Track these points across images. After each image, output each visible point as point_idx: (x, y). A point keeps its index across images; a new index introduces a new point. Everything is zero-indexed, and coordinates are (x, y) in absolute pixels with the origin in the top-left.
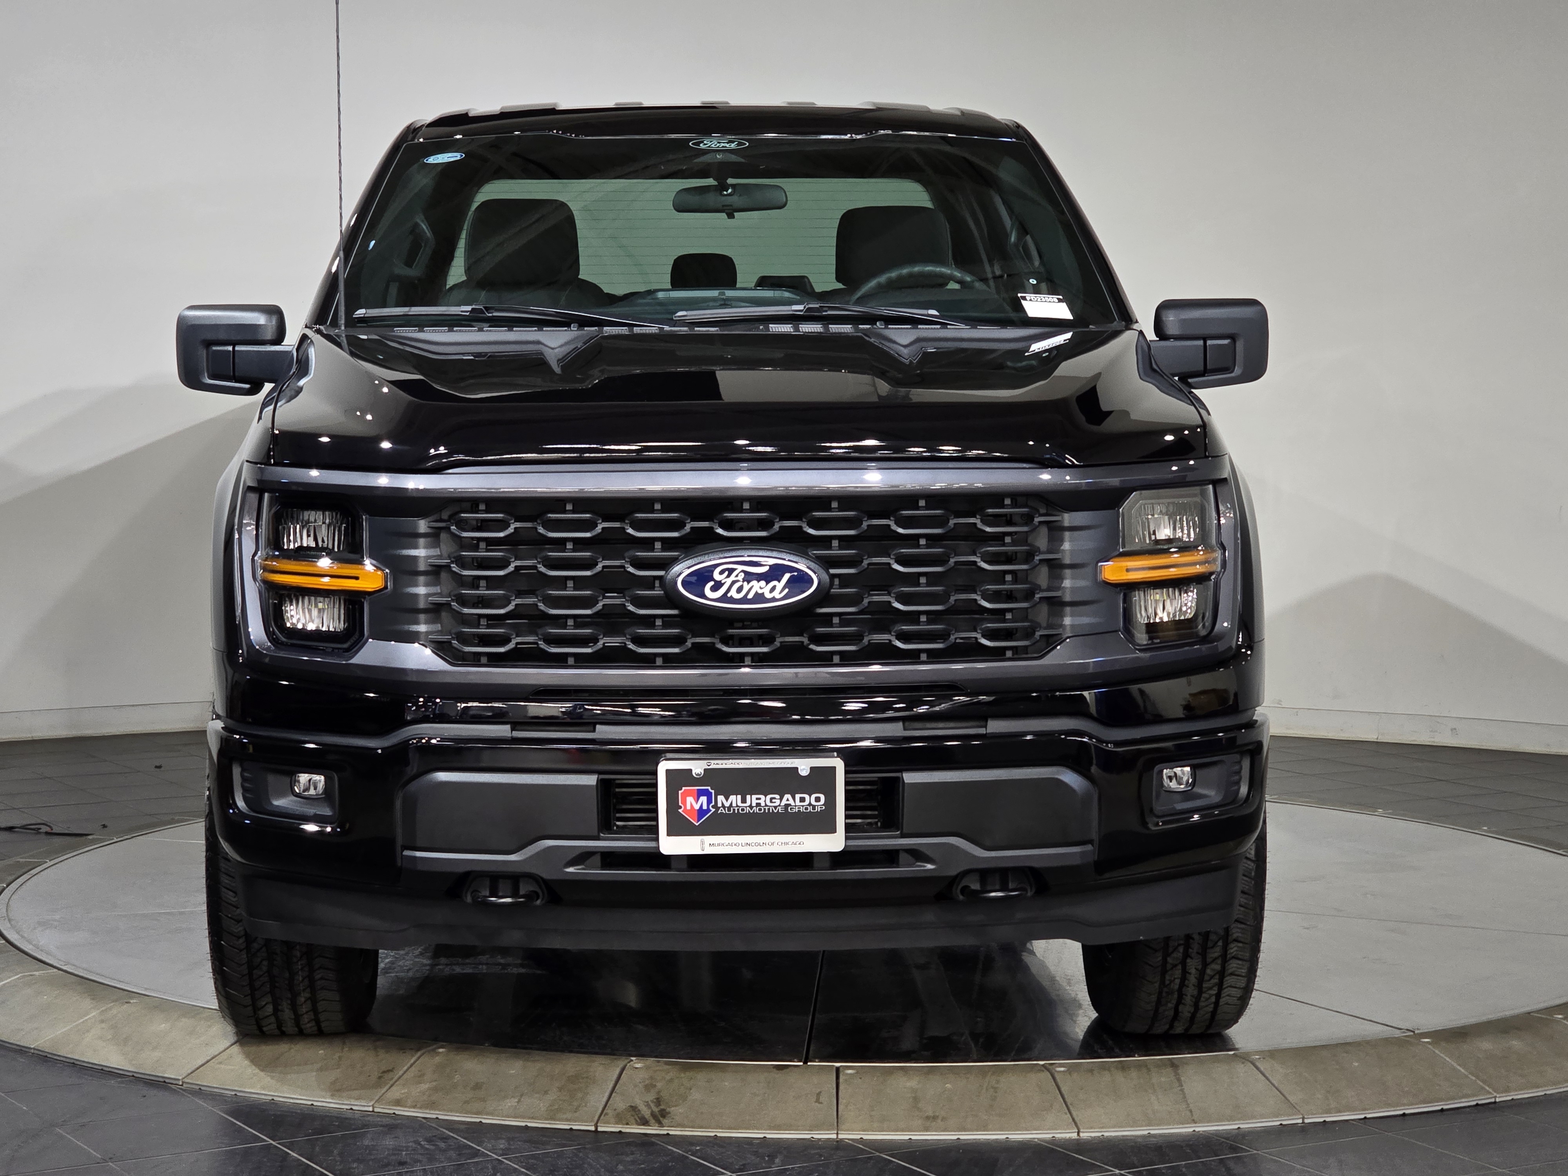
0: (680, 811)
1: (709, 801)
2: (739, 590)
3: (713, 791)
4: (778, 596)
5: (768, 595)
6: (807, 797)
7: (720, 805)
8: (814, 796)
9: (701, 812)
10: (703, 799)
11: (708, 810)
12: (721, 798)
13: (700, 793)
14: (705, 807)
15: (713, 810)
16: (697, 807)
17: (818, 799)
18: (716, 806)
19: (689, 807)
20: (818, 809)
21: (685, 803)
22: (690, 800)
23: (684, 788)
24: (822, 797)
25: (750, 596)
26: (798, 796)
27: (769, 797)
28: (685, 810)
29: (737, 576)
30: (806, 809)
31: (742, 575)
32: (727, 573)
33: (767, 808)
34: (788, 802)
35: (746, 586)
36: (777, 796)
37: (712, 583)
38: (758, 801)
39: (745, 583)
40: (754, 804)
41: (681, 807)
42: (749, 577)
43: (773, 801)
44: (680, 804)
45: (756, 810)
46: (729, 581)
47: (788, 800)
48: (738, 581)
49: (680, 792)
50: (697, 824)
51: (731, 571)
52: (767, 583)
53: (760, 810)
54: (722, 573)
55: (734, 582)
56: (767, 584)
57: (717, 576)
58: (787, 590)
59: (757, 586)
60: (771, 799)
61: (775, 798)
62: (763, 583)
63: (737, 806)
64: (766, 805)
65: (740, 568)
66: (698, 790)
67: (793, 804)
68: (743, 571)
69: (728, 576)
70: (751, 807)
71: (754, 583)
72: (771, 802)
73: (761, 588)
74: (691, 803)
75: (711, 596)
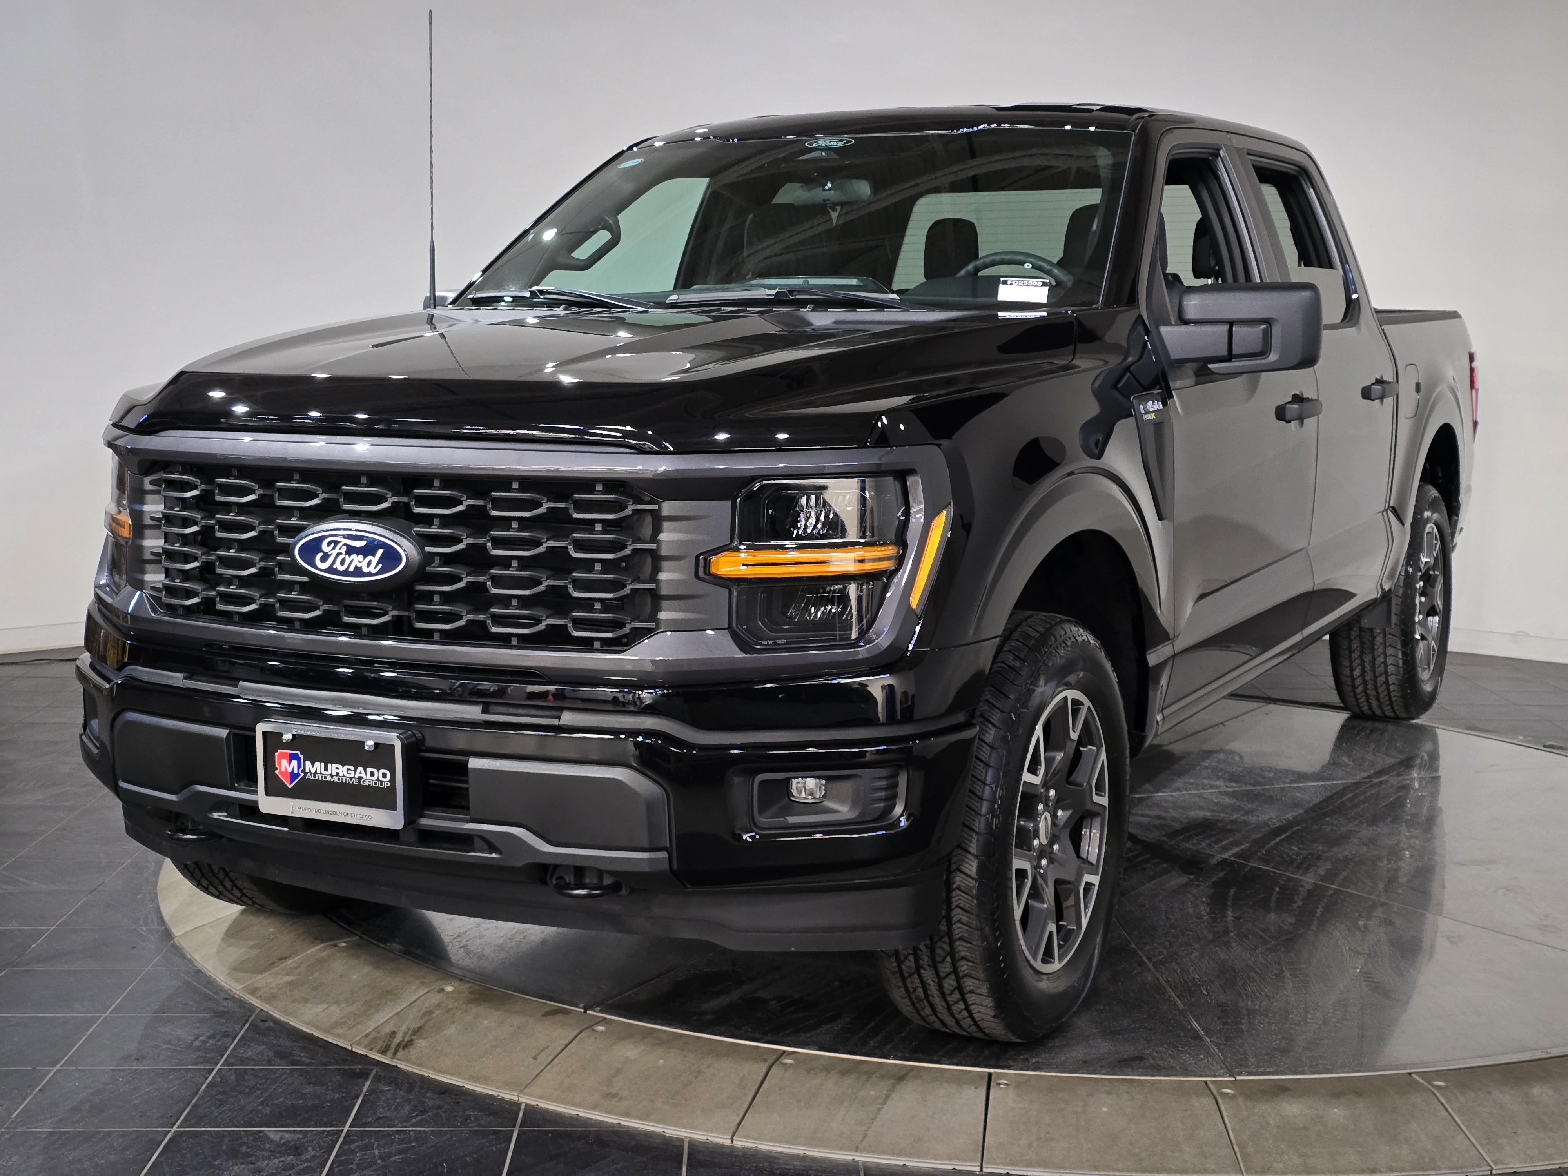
1: (299, 767)
3: (302, 756)
6: (375, 771)
7: (307, 771)
8: (382, 771)
9: (293, 776)
10: (295, 763)
11: (298, 774)
12: (308, 763)
13: (292, 757)
14: (296, 771)
15: (302, 775)
16: (290, 770)
17: (384, 775)
18: (303, 771)
19: (283, 770)
20: (385, 785)
21: (280, 764)
22: (284, 762)
24: (388, 773)
26: (369, 770)
27: (346, 767)
28: (280, 772)
29: (340, 549)
31: (344, 549)
33: (344, 778)
34: (361, 775)
35: (348, 560)
36: (352, 768)
37: (321, 554)
38: (338, 771)
39: (347, 556)
40: (334, 774)
41: (277, 769)
42: (350, 551)
43: (349, 772)
44: (276, 766)
45: (335, 779)
46: (335, 553)
47: (360, 773)
48: (341, 554)
49: (276, 754)
52: (365, 557)
53: (339, 779)
55: (338, 554)
56: (364, 559)
57: (325, 548)
60: (348, 770)
61: (350, 770)
62: (361, 557)
63: (321, 773)
64: (344, 776)
66: (290, 754)
67: (365, 777)
69: (333, 549)
70: (331, 775)
71: (354, 556)
72: (347, 773)
73: (360, 562)
74: (285, 766)
75: (321, 566)
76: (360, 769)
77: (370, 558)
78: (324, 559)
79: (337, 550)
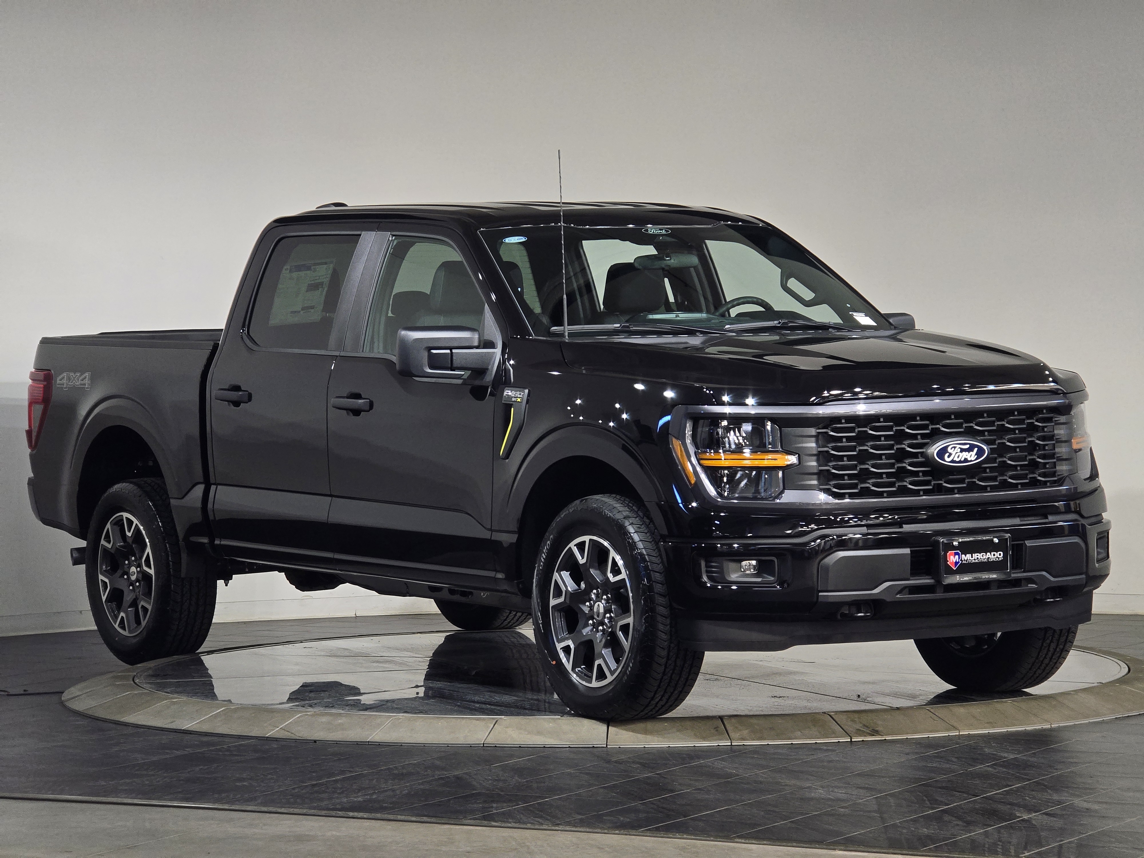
0: (948, 563)
1: (959, 558)
2: (958, 457)
4: (973, 459)
5: (969, 459)
6: (995, 553)
7: (963, 559)
9: (956, 563)
10: (957, 557)
11: (959, 562)
12: (963, 556)
13: (956, 554)
14: (957, 561)
15: (961, 562)
16: (955, 561)
17: (1000, 554)
18: (961, 560)
19: (951, 561)
20: (1000, 559)
21: (950, 559)
22: (952, 557)
23: (949, 552)
24: (1002, 553)
25: (962, 460)
26: (992, 553)
30: (996, 559)
31: (959, 450)
32: (953, 449)
36: (985, 554)
37: (947, 454)
38: (978, 557)
40: (976, 558)
41: (948, 561)
42: (962, 450)
44: (948, 560)
45: (977, 561)
50: (955, 569)
51: (955, 447)
52: (969, 452)
54: (951, 449)
55: (956, 453)
57: (949, 450)
58: (976, 456)
59: (965, 455)
62: (967, 453)
65: (958, 446)
68: (959, 448)
70: (975, 560)
71: (964, 453)
76: (989, 554)
77: (971, 453)
78: (949, 457)
79: (956, 451)
